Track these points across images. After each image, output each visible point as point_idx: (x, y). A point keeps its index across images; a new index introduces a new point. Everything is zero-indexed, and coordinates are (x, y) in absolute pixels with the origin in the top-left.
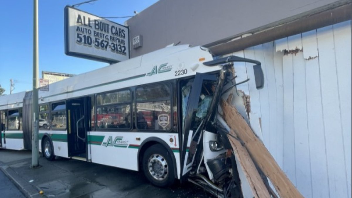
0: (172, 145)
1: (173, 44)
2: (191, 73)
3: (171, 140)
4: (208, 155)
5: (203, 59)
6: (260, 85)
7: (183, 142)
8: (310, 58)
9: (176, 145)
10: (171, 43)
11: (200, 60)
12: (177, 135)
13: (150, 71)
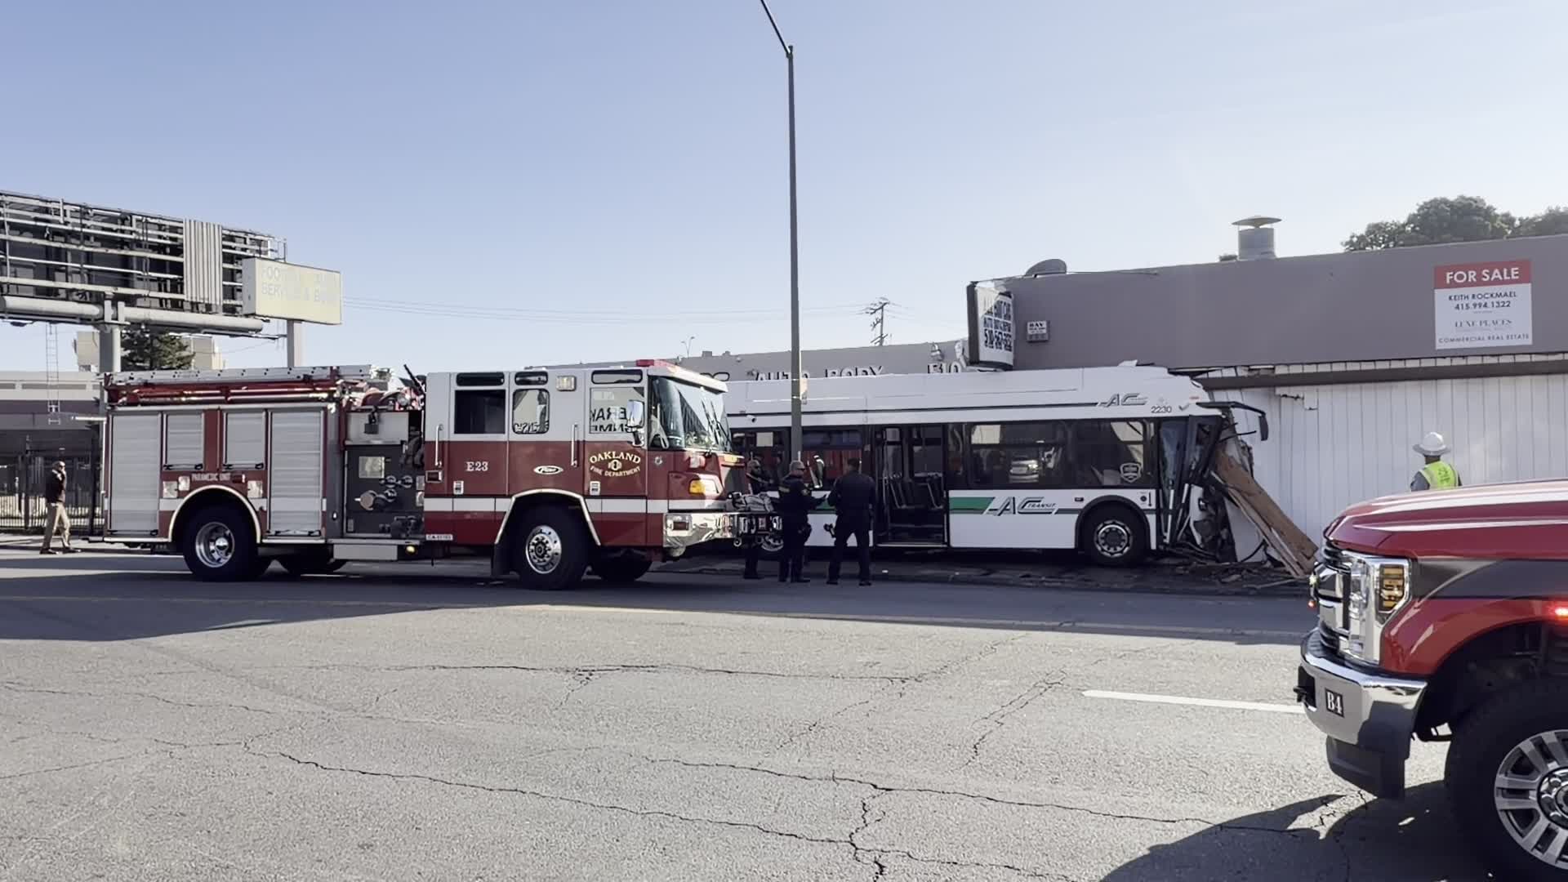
0: (1144, 506)
1: (1135, 362)
2: (1176, 413)
3: (1143, 499)
4: (1195, 514)
5: (1197, 398)
6: (1264, 437)
7: (1162, 499)
8: (1310, 409)
9: (1150, 505)
10: (1131, 359)
11: (1193, 398)
12: (1153, 492)
13: (1107, 400)
